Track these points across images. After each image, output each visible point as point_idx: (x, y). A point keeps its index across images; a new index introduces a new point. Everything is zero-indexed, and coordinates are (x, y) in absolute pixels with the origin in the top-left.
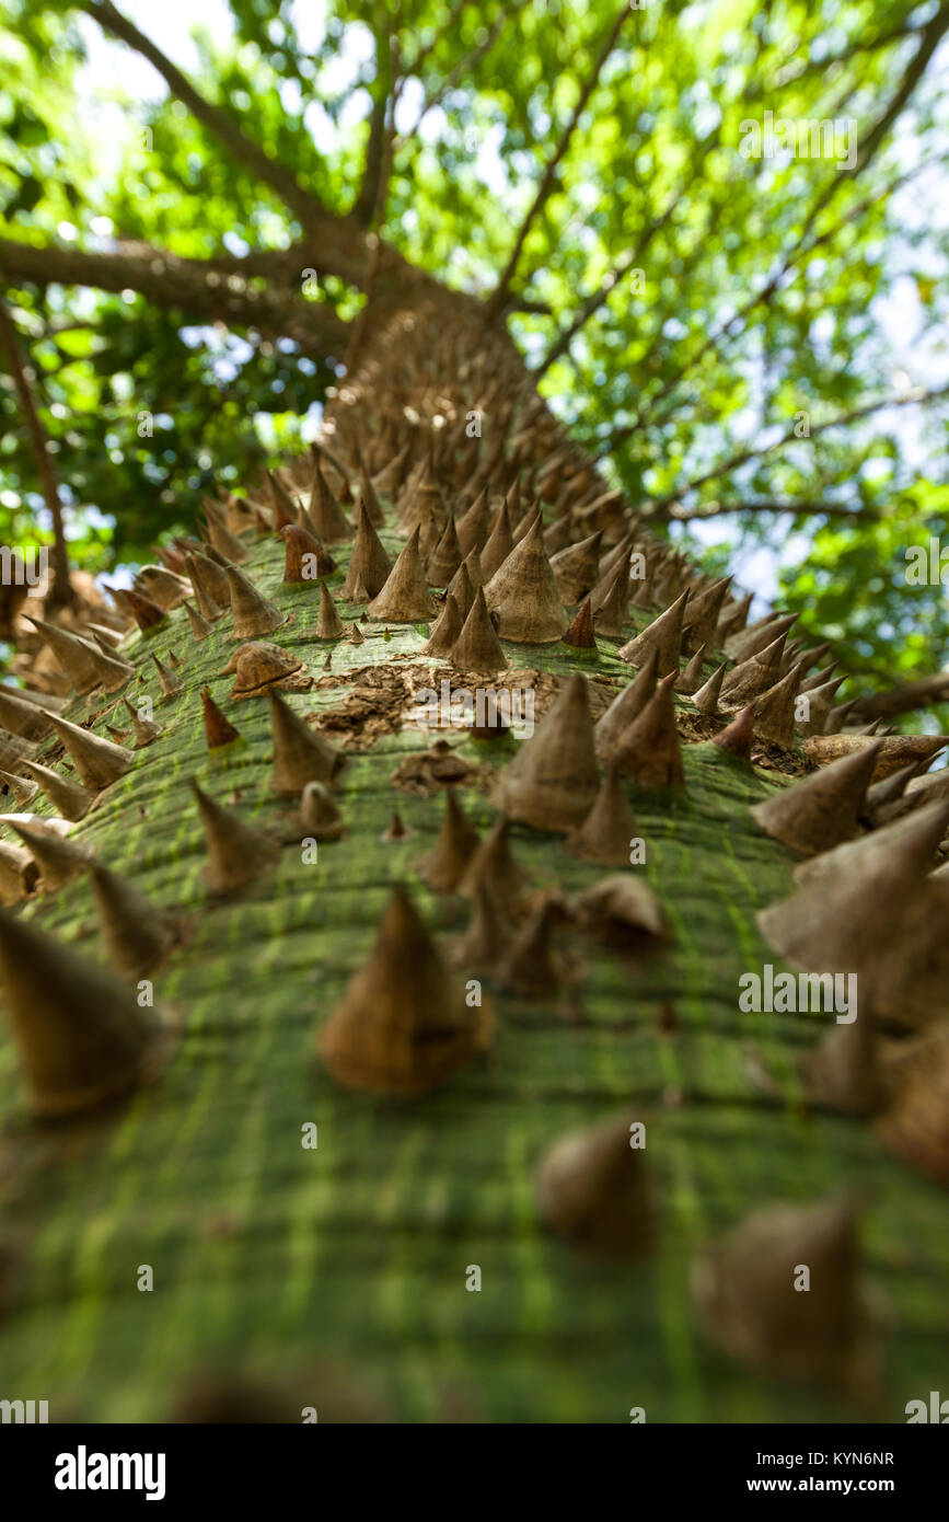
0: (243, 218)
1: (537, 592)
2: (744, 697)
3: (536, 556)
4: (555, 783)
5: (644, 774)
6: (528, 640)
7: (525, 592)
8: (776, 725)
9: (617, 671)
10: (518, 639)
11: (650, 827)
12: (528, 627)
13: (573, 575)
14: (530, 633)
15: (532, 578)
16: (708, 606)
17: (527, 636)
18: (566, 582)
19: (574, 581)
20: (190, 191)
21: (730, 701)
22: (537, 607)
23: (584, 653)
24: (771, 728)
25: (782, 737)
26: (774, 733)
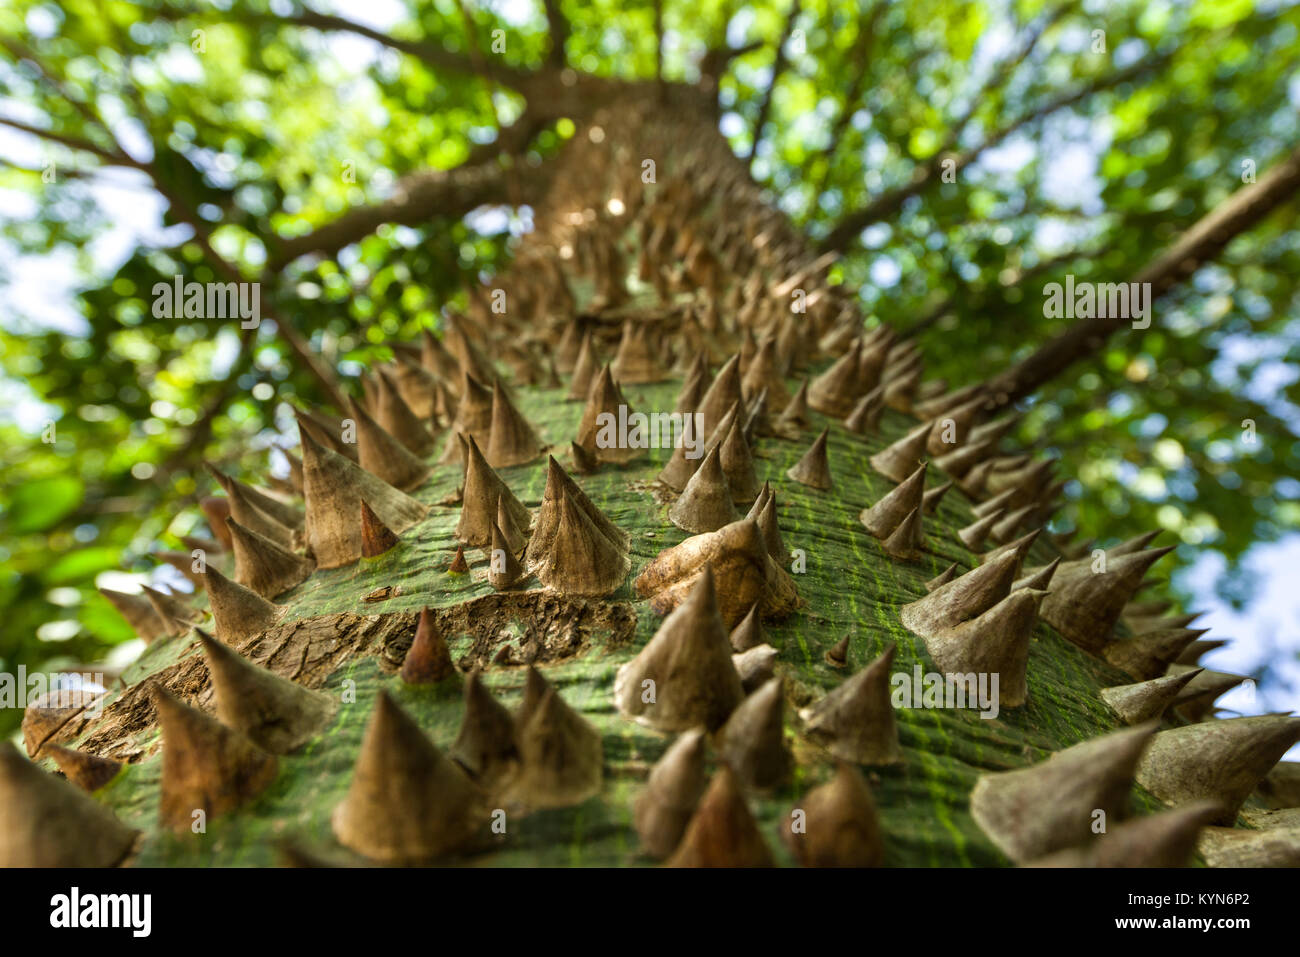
1: (335, 506)
3: (315, 470)
6: (344, 561)
7: (323, 512)
8: (575, 573)
9: (419, 567)
12: (338, 548)
14: (342, 552)
15: (322, 494)
17: (341, 557)
22: (340, 522)
23: (380, 561)
24: (571, 579)
25: (588, 584)
26: (576, 584)
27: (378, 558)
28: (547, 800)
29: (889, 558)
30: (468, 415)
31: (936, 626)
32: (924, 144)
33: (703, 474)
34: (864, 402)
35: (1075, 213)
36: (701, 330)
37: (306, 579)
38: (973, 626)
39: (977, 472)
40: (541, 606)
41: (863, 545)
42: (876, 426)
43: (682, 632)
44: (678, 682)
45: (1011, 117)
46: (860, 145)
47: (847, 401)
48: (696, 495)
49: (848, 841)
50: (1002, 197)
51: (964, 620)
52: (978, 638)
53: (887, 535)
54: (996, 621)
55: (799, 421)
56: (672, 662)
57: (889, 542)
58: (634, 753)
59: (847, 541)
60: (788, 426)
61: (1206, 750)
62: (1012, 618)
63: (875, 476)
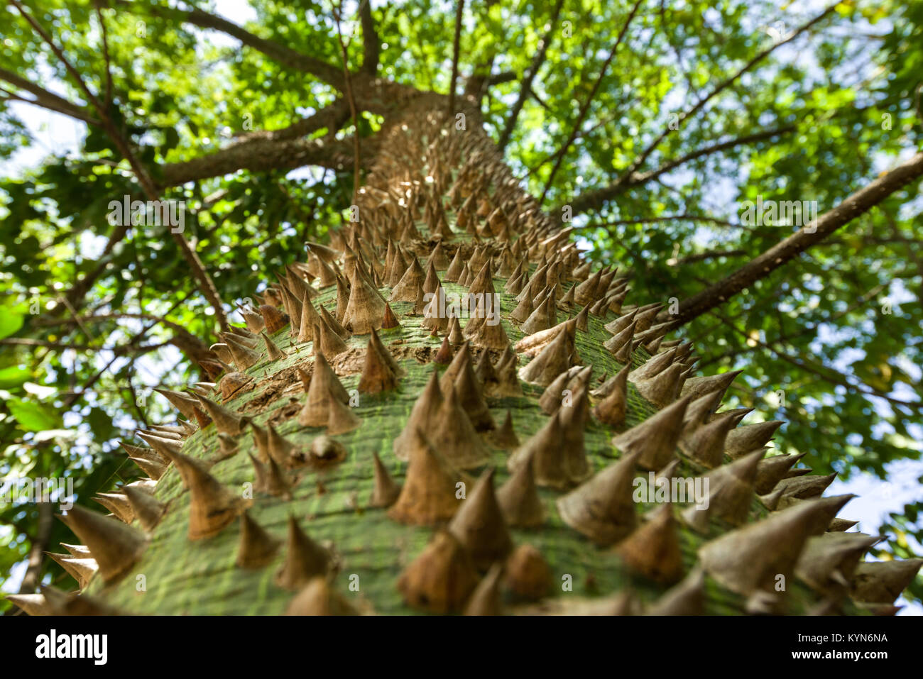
0: (304, 96)
1: (367, 306)
2: (476, 329)
3: (360, 288)
4: (317, 404)
5: (371, 388)
8: (491, 339)
9: (411, 335)
10: (364, 332)
11: (369, 412)
12: (366, 325)
13: (411, 284)
15: (361, 300)
16: (482, 279)
17: (367, 330)
18: (409, 289)
19: (413, 288)
20: (268, 92)
21: (470, 333)
22: (368, 314)
23: (392, 330)
24: (489, 342)
25: (496, 344)
26: (491, 344)
27: (391, 329)
28: (509, 394)
29: (616, 361)
30: (410, 278)
31: (640, 379)
32: (620, 161)
33: (540, 311)
34: (598, 303)
35: (722, 223)
36: (511, 255)
37: (349, 338)
38: (656, 378)
39: (654, 342)
40: (475, 351)
41: (604, 353)
42: (604, 314)
43: (553, 350)
44: (550, 368)
45: (680, 154)
46: (576, 155)
47: (591, 299)
48: (535, 320)
49: (615, 412)
50: (672, 205)
51: (651, 377)
52: (658, 381)
53: (616, 351)
54: (665, 375)
55: (569, 303)
56: (548, 361)
57: (617, 354)
58: (533, 390)
59: (598, 351)
60: (564, 305)
61: (742, 434)
62: (672, 374)
63: (607, 333)
